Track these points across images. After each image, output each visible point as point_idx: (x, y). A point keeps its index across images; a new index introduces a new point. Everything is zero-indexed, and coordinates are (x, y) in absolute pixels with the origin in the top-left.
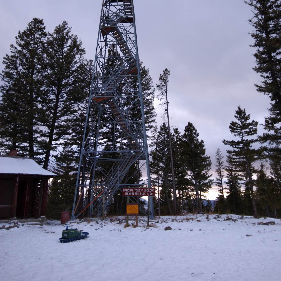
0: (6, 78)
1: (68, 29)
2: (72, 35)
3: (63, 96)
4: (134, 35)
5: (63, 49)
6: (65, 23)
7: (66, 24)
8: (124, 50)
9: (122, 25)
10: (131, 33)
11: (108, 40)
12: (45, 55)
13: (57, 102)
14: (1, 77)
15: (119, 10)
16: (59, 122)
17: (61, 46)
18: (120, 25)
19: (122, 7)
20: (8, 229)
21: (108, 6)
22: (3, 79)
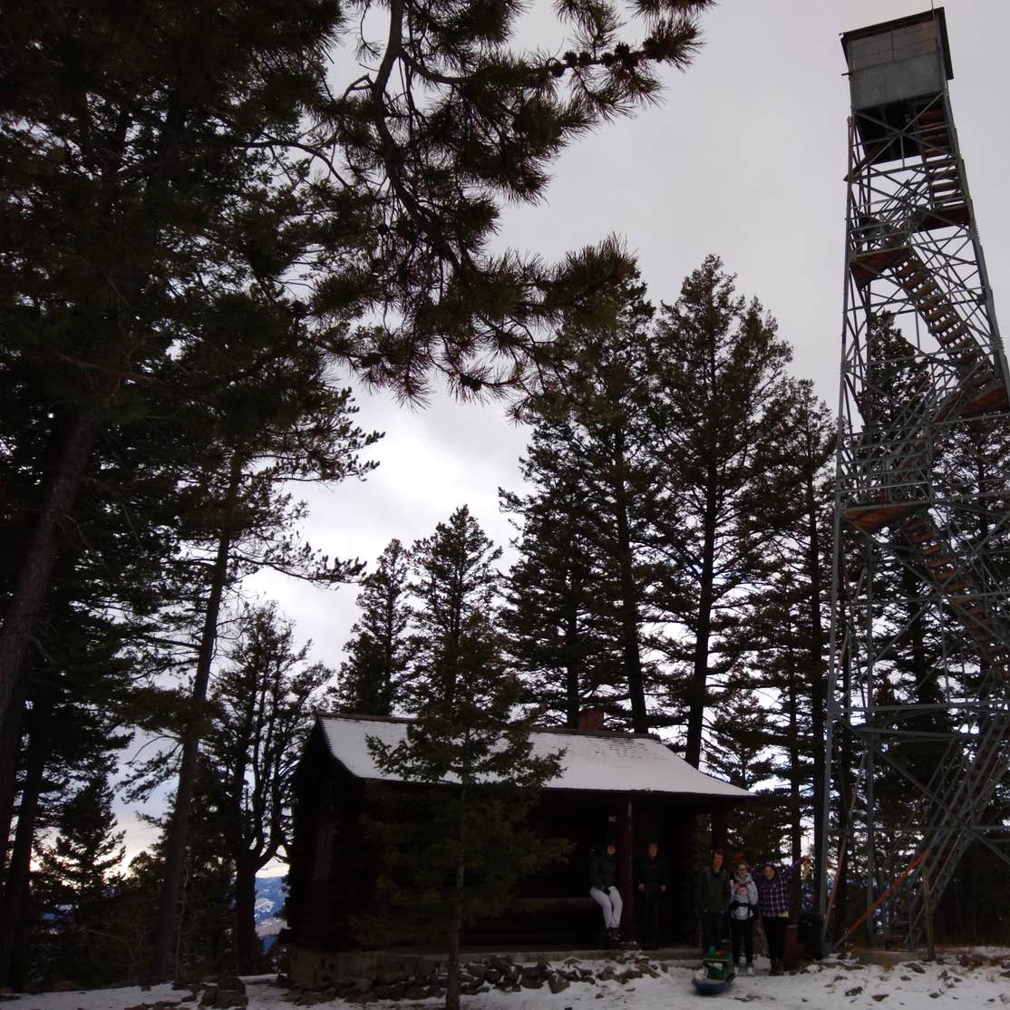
0: (536, 471)
1: (723, 282)
2: (741, 302)
3: (728, 515)
4: (975, 268)
5: (712, 354)
6: (713, 263)
7: (717, 266)
8: (944, 327)
9: (928, 239)
10: (964, 262)
11: (874, 300)
12: (654, 382)
13: (710, 538)
14: (523, 469)
15: (907, 184)
16: (723, 607)
17: (708, 343)
18: (920, 241)
19: (918, 172)
20: (624, 978)
21: (865, 177)
22: (530, 475)
